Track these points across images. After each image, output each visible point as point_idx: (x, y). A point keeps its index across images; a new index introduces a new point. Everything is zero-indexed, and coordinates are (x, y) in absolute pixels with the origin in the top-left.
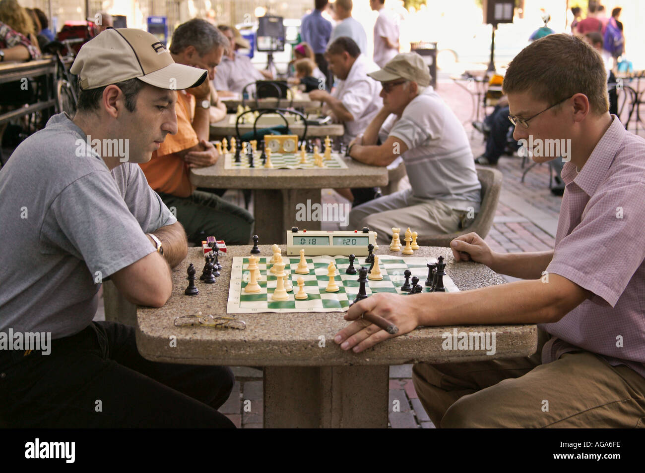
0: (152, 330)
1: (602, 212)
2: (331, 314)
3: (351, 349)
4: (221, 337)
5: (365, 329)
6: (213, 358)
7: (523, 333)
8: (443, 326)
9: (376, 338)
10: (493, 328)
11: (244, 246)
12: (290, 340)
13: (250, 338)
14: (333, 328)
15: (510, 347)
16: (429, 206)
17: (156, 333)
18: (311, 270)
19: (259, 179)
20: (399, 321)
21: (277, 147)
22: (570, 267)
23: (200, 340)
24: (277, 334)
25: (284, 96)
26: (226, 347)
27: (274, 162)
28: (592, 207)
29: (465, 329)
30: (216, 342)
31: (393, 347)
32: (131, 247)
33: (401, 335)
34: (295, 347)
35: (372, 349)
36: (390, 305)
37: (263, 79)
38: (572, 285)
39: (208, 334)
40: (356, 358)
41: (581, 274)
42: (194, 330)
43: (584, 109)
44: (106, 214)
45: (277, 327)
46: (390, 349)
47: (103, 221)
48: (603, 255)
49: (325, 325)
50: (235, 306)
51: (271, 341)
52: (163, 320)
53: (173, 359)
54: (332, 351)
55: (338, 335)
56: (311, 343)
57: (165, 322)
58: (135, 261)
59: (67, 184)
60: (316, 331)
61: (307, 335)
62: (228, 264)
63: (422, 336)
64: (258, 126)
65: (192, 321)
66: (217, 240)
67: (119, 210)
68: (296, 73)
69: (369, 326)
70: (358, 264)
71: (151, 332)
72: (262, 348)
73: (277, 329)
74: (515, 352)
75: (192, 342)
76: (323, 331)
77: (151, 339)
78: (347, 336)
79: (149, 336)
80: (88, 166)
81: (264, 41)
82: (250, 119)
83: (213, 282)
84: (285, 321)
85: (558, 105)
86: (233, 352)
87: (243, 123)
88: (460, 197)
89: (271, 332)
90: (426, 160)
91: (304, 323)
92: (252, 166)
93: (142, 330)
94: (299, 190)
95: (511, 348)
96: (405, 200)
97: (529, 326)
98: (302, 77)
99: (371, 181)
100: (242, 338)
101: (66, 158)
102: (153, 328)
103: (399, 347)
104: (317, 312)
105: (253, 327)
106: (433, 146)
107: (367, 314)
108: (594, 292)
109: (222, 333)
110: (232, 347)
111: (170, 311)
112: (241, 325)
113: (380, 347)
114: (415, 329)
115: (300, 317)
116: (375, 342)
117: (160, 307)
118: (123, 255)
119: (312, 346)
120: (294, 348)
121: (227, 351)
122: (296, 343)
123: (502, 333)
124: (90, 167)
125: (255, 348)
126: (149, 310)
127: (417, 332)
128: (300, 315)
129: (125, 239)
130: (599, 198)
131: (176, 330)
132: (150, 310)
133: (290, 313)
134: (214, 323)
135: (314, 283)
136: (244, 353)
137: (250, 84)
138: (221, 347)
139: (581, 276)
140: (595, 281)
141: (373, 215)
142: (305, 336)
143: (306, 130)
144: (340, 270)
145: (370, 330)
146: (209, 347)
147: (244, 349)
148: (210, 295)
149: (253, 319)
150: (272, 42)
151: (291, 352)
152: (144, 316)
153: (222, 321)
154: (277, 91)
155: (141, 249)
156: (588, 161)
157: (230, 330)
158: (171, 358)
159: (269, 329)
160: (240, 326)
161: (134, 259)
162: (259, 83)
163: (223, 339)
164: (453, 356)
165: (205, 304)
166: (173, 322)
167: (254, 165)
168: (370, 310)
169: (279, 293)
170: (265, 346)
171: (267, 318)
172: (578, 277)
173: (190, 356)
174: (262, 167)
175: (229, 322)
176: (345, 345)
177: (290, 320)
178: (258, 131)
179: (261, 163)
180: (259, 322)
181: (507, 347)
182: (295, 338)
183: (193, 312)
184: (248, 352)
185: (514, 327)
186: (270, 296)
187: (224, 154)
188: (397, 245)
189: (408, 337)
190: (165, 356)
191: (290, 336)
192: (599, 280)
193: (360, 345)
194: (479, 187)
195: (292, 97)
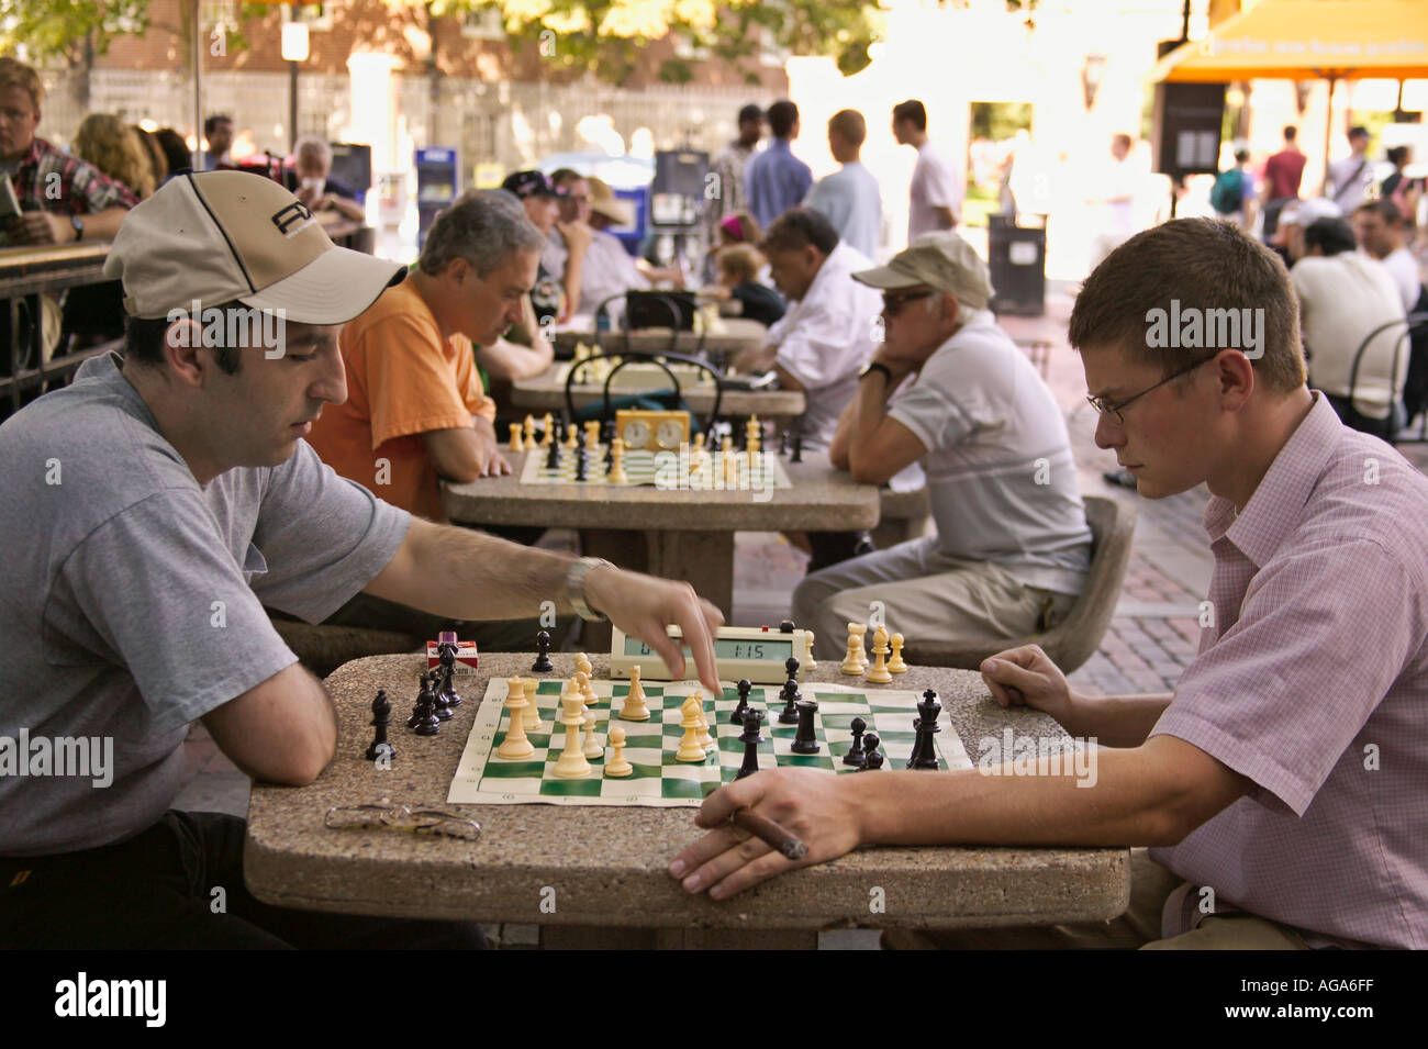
0: (276, 834)
1: (1279, 602)
2: (677, 811)
3: (706, 891)
4: (422, 855)
5: (739, 847)
6: (403, 903)
7: (1095, 867)
8: (917, 846)
9: (761, 869)
10: (1029, 854)
11: (521, 654)
12: (572, 865)
13: (485, 860)
14: (672, 843)
15: (1064, 898)
16: (971, 577)
17: (282, 843)
18: (654, 713)
19: (592, 506)
20: (814, 833)
21: (643, 438)
22: (1204, 722)
23: (375, 861)
24: (545, 853)
25: (688, 324)
26: (431, 878)
27: (630, 469)
28: (1259, 592)
29: (966, 854)
30: (409, 867)
31: (801, 889)
32: (241, 657)
33: (819, 864)
34: (582, 883)
35: (752, 891)
36: (795, 795)
37: (645, 286)
38: (1210, 763)
39: (394, 848)
40: (717, 911)
41: (1229, 737)
42: (366, 837)
43: (1244, 382)
44: (185, 587)
45: (549, 836)
46: (793, 893)
47: (179, 601)
48: (1280, 699)
49: (656, 835)
50: (468, 786)
51: (529, 867)
52: (304, 813)
53: (314, 901)
54: (663, 894)
55: (678, 858)
56: (618, 875)
57: (307, 818)
58: (250, 687)
59: (100, 521)
60: (634, 848)
61: (612, 857)
62: (476, 692)
63: (865, 868)
64: (613, 390)
65: (367, 817)
66: (459, 640)
67: (215, 575)
68: (719, 276)
69: (747, 839)
70: (764, 701)
71: (271, 841)
72: (510, 882)
73: (549, 842)
74: (1076, 911)
75: (357, 866)
76: (649, 848)
77: (269, 856)
78: (697, 860)
79: (265, 848)
80: (147, 482)
81: (668, 205)
82: (597, 373)
83: (434, 732)
84: (572, 824)
85: (1186, 375)
86: (446, 889)
87: (584, 383)
88: (1042, 560)
89: (535, 847)
90: (971, 475)
91: (611, 830)
92: (580, 478)
93: (252, 834)
94: (685, 533)
95: (1067, 902)
96: (921, 560)
97: (1110, 852)
98: (735, 284)
99: (838, 517)
100: (467, 858)
101: (98, 463)
102: (278, 831)
103: (815, 889)
104: (646, 807)
105: (496, 836)
106: (987, 446)
107: (743, 813)
108: (1257, 781)
109: (426, 846)
110: (443, 878)
111: (323, 794)
112: (471, 829)
113: (772, 888)
114: (854, 851)
115: (605, 816)
116: (758, 877)
117: (304, 786)
118: (222, 674)
119: (621, 882)
120: (581, 886)
121: (433, 887)
122: (585, 874)
123: (1046, 865)
124: (150, 482)
125: (493, 882)
126: (278, 790)
127: (857, 857)
128: (608, 811)
129: (227, 639)
130: (1273, 572)
131: (327, 837)
132: (282, 790)
133: (585, 806)
134: (411, 824)
135: (654, 742)
136: (470, 893)
137: (615, 297)
138: (421, 878)
139: (1229, 742)
140: (1259, 755)
141: (847, 593)
142: (606, 858)
143: (718, 400)
144: (719, 715)
145: (748, 849)
146: (393, 876)
147: (470, 882)
148: (420, 761)
149: (501, 817)
150: (684, 207)
151: (572, 894)
152: (265, 803)
153: (430, 820)
154: (672, 315)
155: (262, 661)
156: (1256, 492)
157: (445, 841)
158: (311, 898)
159: (531, 840)
160: (469, 831)
161: (246, 684)
162: (633, 297)
163: (425, 859)
164: (934, 915)
165: (405, 782)
166: (323, 818)
167: (586, 476)
168: (750, 805)
169: (569, 761)
170: (516, 878)
171: (533, 816)
172: (1221, 744)
173: (351, 895)
174: (603, 481)
175: (446, 823)
176: (692, 881)
177: (583, 823)
178: (613, 400)
179: (602, 472)
180: (514, 824)
181: (1057, 898)
182: (583, 863)
183: (374, 798)
184: (478, 890)
185: (1077, 854)
186: (549, 766)
187: (527, 450)
188: (857, 661)
189: (834, 868)
190: (296, 895)
191: (574, 857)
192: (1269, 754)
193: (726, 883)
194: (1088, 538)
195: (705, 328)
